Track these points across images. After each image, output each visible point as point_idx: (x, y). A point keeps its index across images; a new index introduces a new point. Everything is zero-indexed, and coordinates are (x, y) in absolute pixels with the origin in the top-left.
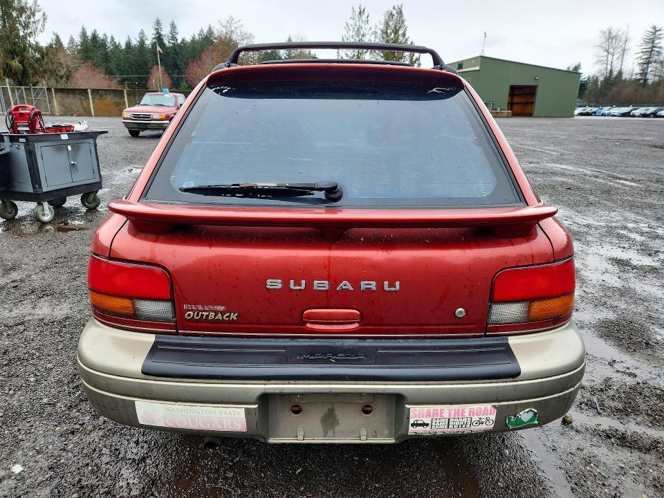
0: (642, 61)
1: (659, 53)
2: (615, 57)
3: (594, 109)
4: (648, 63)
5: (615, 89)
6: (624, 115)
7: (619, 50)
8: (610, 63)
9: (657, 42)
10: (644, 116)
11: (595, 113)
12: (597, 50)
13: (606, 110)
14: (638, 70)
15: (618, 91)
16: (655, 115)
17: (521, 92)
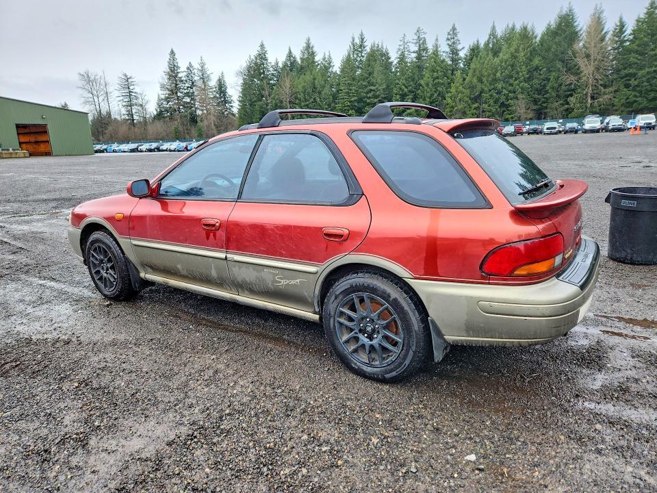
0: (124, 104)
1: (137, 98)
2: (101, 99)
3: (104, 147)
4: (131, 106)
5: (110, 128)
6: (133, 151)
7: (102, 93)
8: (97, 104)
9: (131, 87)
10: (150, 150)
11: (106, 150)
12: (81, 91)
13: (115, 146)
14: (124, 111)
15: (113, 129)
16: (158, 149)
17: (27, 131)
